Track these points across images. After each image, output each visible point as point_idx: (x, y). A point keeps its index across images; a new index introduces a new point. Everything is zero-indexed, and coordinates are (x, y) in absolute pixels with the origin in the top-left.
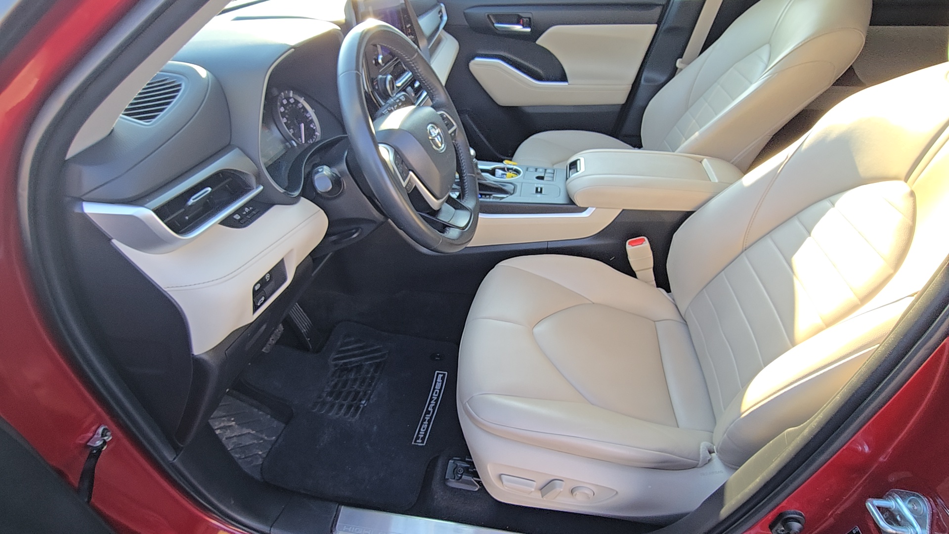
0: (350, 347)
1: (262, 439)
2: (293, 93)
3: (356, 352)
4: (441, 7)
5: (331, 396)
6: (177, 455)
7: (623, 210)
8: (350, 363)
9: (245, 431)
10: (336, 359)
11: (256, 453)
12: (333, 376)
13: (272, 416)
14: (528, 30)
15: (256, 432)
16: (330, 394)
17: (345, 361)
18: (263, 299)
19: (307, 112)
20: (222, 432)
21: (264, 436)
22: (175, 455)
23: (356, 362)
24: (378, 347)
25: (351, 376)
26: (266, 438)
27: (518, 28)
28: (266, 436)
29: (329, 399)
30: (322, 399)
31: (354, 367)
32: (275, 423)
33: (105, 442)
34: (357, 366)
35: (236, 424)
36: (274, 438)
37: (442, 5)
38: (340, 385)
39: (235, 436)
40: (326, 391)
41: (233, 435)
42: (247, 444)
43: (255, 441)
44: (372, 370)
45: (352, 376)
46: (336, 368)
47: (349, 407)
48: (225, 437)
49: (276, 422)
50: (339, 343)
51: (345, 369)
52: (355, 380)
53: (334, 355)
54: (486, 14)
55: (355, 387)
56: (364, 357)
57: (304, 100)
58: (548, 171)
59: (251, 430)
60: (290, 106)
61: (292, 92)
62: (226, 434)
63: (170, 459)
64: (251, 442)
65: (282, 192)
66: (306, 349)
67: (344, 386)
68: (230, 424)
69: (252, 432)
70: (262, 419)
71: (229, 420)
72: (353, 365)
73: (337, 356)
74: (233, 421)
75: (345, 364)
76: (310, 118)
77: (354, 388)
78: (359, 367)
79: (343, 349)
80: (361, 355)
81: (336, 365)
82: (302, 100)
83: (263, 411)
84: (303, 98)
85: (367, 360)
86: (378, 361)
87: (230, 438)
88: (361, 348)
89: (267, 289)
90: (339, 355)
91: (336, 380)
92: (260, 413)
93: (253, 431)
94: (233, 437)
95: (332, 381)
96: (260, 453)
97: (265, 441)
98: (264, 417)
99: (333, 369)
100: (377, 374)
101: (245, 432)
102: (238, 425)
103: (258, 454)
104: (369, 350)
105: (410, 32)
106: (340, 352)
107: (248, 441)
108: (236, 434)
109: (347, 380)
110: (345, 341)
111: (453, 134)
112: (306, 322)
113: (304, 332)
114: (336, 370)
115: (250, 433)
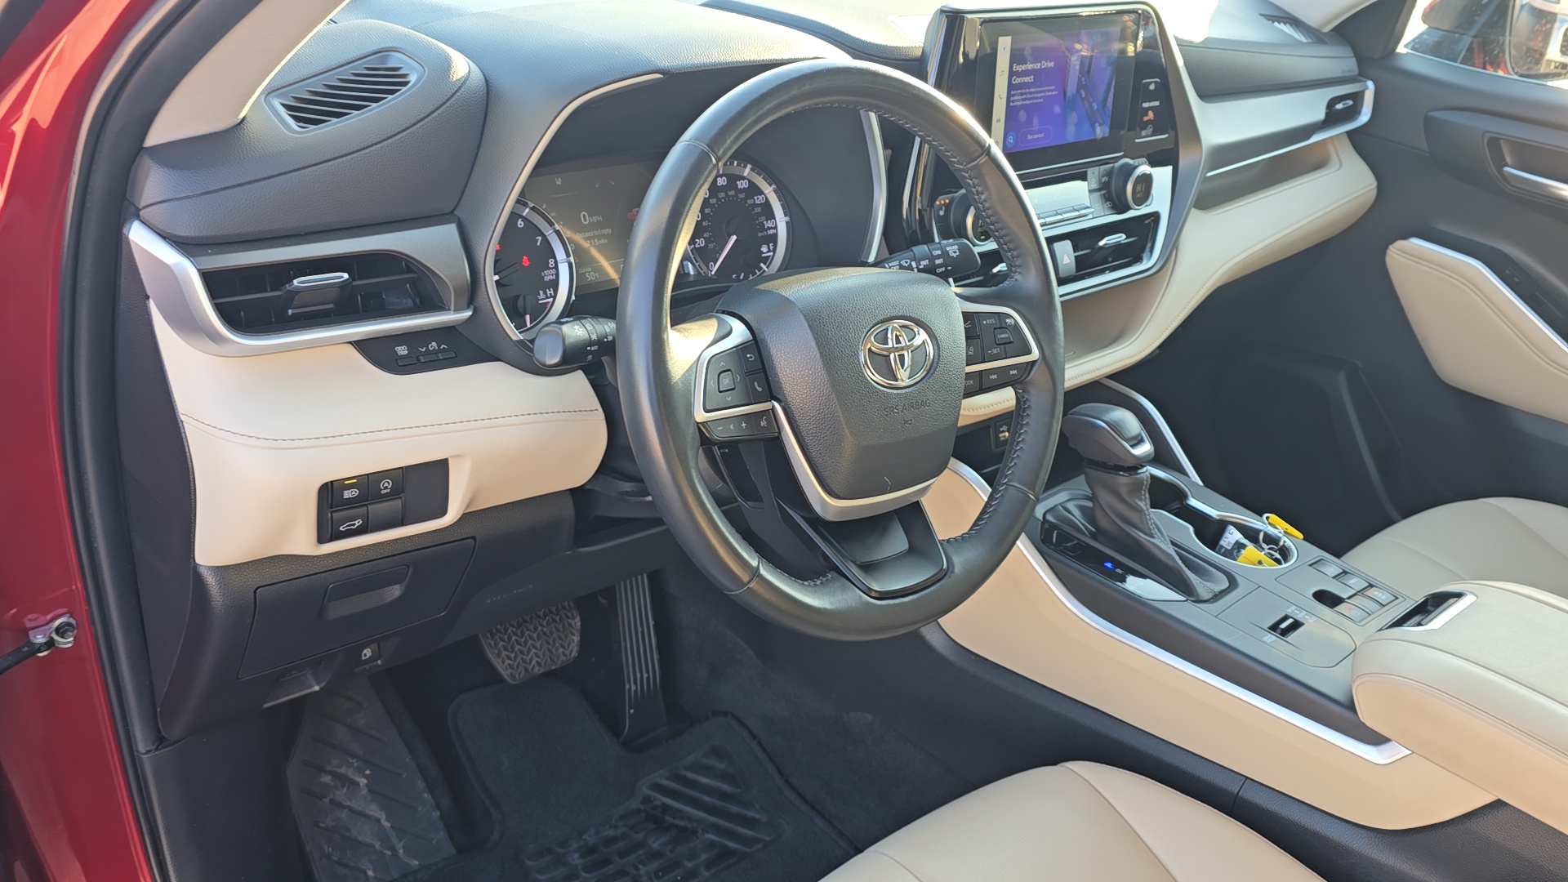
0: (704, 780)
1: (393, 849)
2: (751, 170)
3: (706, 798)
4: (1367, 88)
5: (582, 856)
6: (156, 749)
7: (1498, 804)
8: (678, 813)
9: (374, 811)
10: (656, 787)
11: (363, 867)
12: (622, 817)
13: (442, 817)
15: (392, 826)
16: (587, 851)
17: (670, 802)
18: (358, 523)
19: (771, 216)
20: (332, 784)
21: (401, 845)
22: (155, 747)
23: (690, 819)
24: (758, 816)
25: (654, 842)
26: (401, 851)
28: (404, 848)
29: (575, 859)
30: (561, 851)
31: (676, 826)
32: (440, 836)
33: (50, 643)
34: (684, 830)
35: (367, 785)
36: (417, 863)
37: (1370, 84)
38: (620, 845)
39: (350, 809)
40: (585, 840)
41: (348, 803)
42: (360, 839)
43: (377, 845)
44: (704, 857)
45: (655, 844)
46: (642, 807)
48: (332, 796)
49: (442, 833)
50: (690, 759)
51: (656, 819)
52: (657, 855)
53: (661, 777)
54: (1488, 135)
55: (643, 870)
56: (712, 819)
57: (775, 191)
58: (1373, 593)
59: (384, 817)
60: (731, 193)
61: (749, 166)
62: (338, 792)
63: (142, 748)
64: (368, 840)
65: (514, 338)
66: (614, 728)
67: (623, 854)
68: (357, 779)
69: (383, 822)
70: (420, 809)
71: (361, 772)
72: (677, 822)
73: (664, 782)
74: (365, 776)
75: (666, 808)
76: (771, 232)
77: (637, 869)
78: (684, 834)
79: (690, 775)
80: (711, 810)
81: (647, 800)
82: (769, 191)
83: (434, 797)
84: (774, 186)
85: (716, 829)
86: (731, 845)
87: (340, 806)
88: (723, 796)
89: (378, 509)
90: (673, 785)
91: (622, 830)
92: (426, 795)
93: (387, 820)
94: (345, 807)
95: (611, 827)
96: (370, 873)
97: (396, 856)
98: (428, 810)
99: (635, 804)
100: (707, 874)
101: (371, 813)
102: (371, 791)
103: (364, 872)
104: (734, 809)
105: (1150, 120)
106: (677, 777)
107: (364, 834)
108: (354, 804)
109: (641, 845)
110: (705, 761)
111: (1015, 372)
112: (648, 671)
113: (630, 689)
114: (639, 811)
115: (378, 821)
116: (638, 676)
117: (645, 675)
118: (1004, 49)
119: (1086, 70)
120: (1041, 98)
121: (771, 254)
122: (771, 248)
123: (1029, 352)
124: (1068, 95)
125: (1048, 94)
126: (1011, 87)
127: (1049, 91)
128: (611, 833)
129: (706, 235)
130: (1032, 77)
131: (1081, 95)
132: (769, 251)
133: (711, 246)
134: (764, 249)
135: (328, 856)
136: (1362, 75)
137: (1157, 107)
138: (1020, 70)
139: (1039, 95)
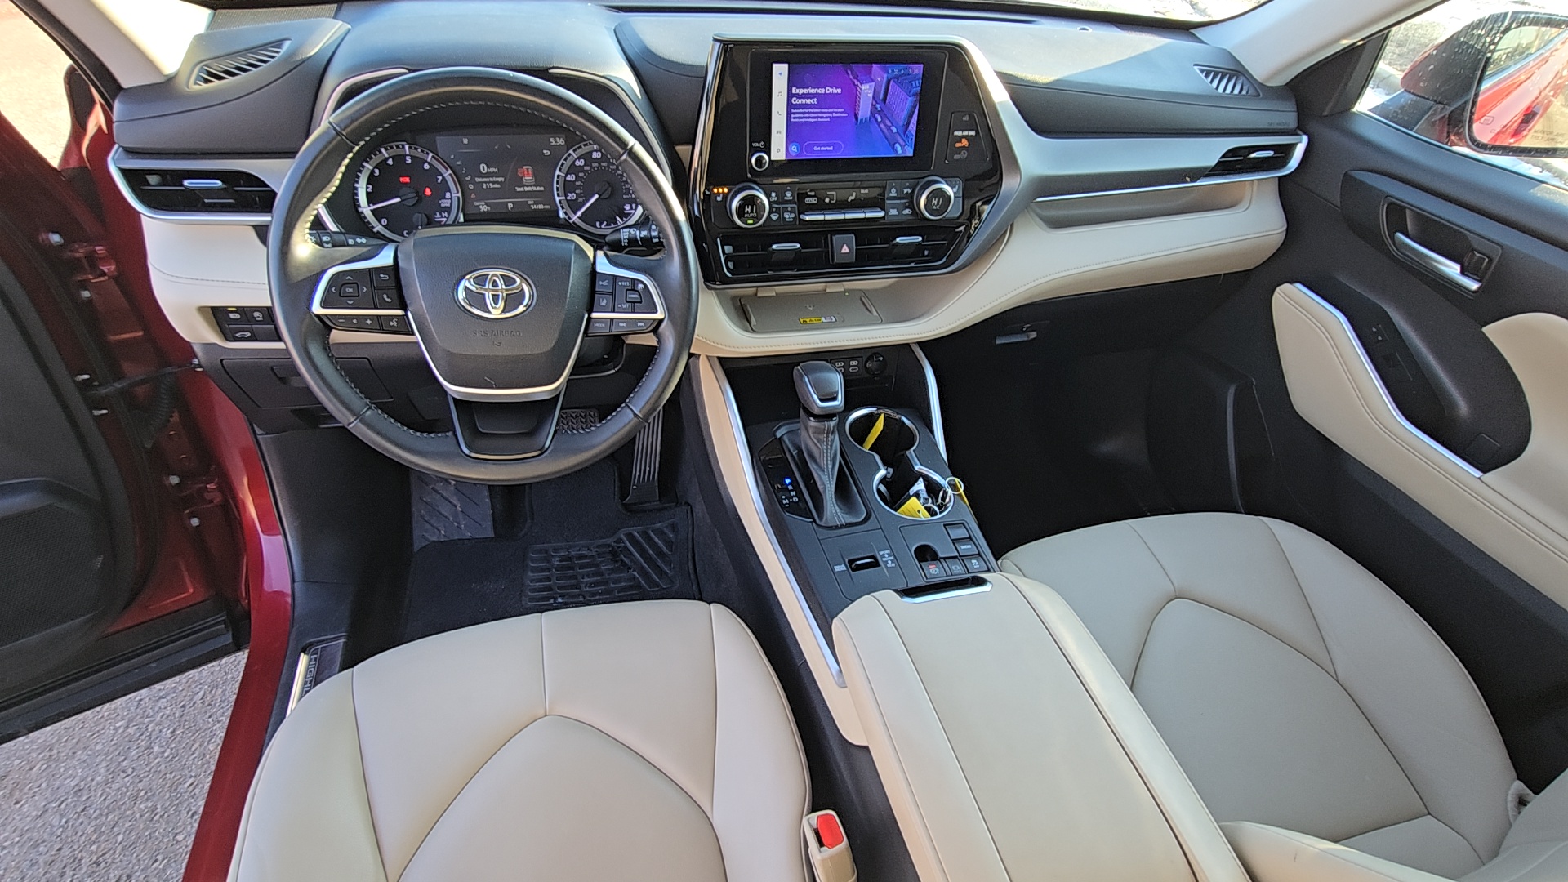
0: (656, 540)
1: (459, 523)
3: (650, 551)
4: (1300, 142)
5: (562, 560)
8: (630, 556)
9: (454, 500)
10: (630, 536)
11: (440, 528)
12: (598, 546)
13: (493, 514)
14: (1474, 286)
15: (462, 511)
16: (566, 558)
17: (629, 546)
18: (248, 334)
20: (436, 478)
21: (464, 522)
23: (633, 559)
24: (669, 572)
25: (604, 566)
26: (463, 526)
27: (1452, 269)
28: (465, 525)
29: (556, 562)
30: (554, 554)
31: (622, 561)
32: (488, 524)
34: (626, 565)
35: (454, 486)
36: (470, 535)
37: (1305, 139)
38: (586, 561)
39: (442, 495)
40: (569, 552)
41: (441, 492)
42: (442, 512)
43: (451, 518)
46: (613, 544)
47: (549, 589)
49: (490, 523)
50: (659, 526)
51: (615, 553)
52: (601, 574)
53: (636, 530)
54: (1396, 202)
55: (586, 579)
56: (644, 564)
62: (438, 484)
64: (447, 514)
67: (585, 566)
68: (450, 480)
69: (458, 507)
70: (482, 506)
72: (625, 558)
73: (635, 534)
75: (625, 549)
77: (584, 578)
78: (624, 567)
79: (652, 535)
80: (647, 558)
81: (620, 540)
83: (491, 501)
86: (643, 583)
87: (437, 492)
88: (660, 553)
89: (259, 329)
90: (637, 536)
91: (593, 553)
93: (460, 507)
94: (439, 494)
95: (589, 550)
96: (443, 532)
97: (459, 527)
98: (486, 507)
99: (611, 541)
100: (618, 594)
102: (455, 489)
103: (439, 531)
104: (660, 563)
105: (964, 146)
106: (645, 535)
107: (445, 510)
108: (444, 494)
109: (597, 565)
110: (666, 530)
111: (642, 324)
112: (650, 467)
113: (635, 474)
114: (609, 546)
115: (455, 506)
116: (643, 467)
117: (648, 468)
118: (780, 74)
119: (881, 97)
120: (827, 117)
121: (633, 211)
122: (634, 207)
123: (655, 311)
124: (859, 118)
125: (834, 115)
126: (790, 106)
127: (836, 113)
128: (585, 552)
129: (577, 191)
130: (815, 100)
131: (876, 119)
132: (632, 209)
133: (580, 200)
134: (627, 207)
135: (422, 517)
136: (1301, 128)
137: (972, 136)
138: (800, 93)
139: (824, 115)
